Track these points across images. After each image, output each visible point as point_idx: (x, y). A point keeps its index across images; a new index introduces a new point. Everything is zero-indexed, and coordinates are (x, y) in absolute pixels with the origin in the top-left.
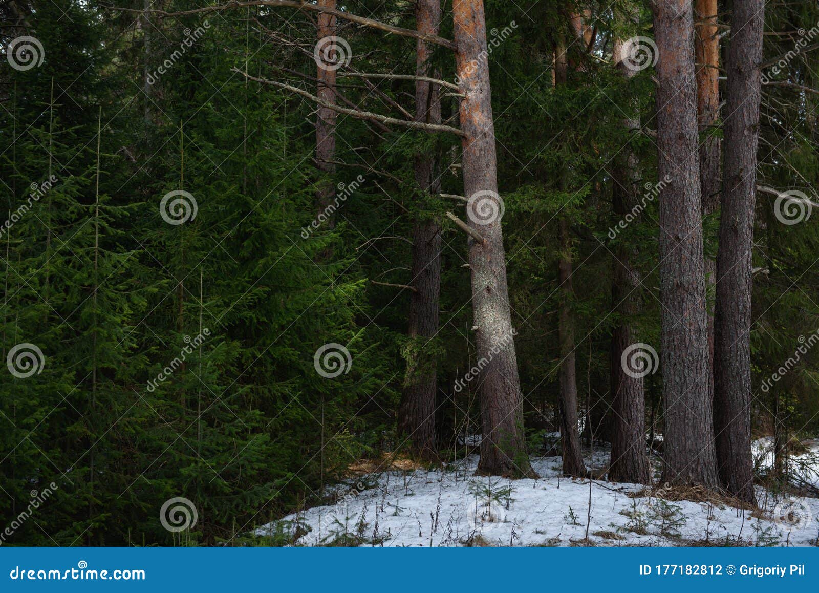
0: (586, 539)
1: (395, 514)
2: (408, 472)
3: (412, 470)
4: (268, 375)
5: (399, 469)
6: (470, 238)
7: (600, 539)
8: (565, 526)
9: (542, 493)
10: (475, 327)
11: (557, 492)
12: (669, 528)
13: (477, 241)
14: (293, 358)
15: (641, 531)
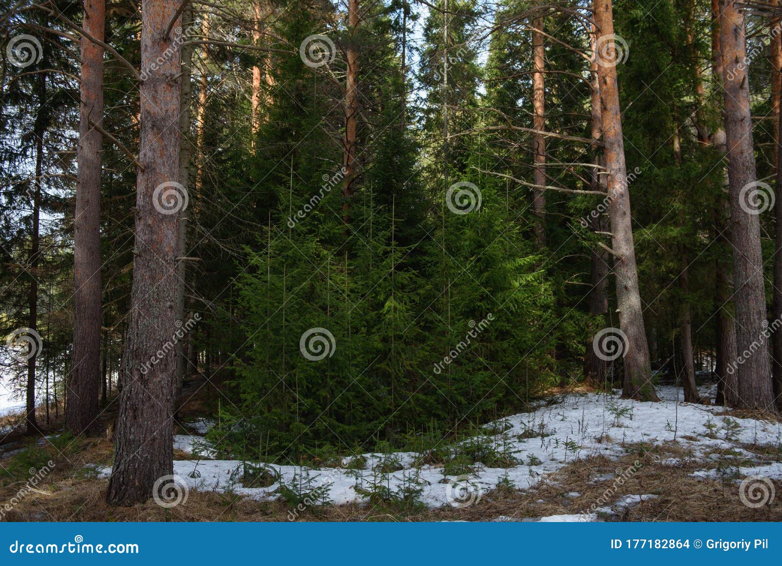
0: (675, 440)
1: (562, 420)
2: (583, 395)
3: (586, 394)
4: (493, 338)
5: (577, 392)
6: (615, 257)
7: (685, 440)
8: (664, 432)
9: (655, 411)
10: (618, 310)
11: (666, 410)
12: (732, 435)
13: (618, 259)
14: (508, 328)
15: (712, 436)
